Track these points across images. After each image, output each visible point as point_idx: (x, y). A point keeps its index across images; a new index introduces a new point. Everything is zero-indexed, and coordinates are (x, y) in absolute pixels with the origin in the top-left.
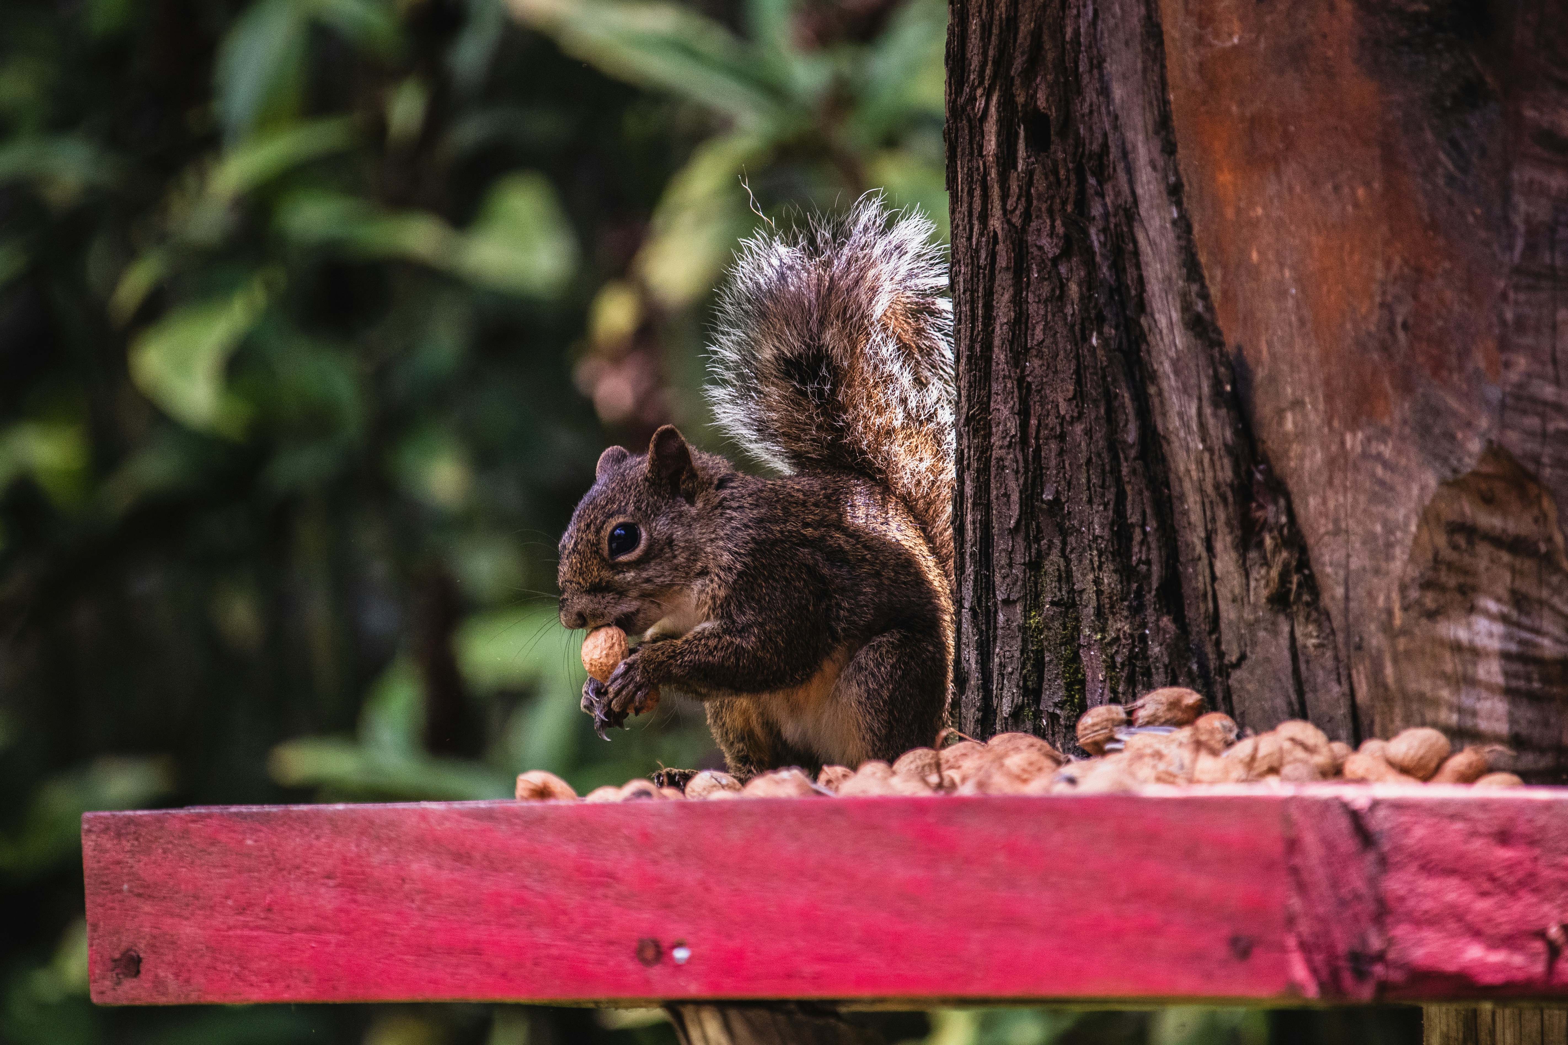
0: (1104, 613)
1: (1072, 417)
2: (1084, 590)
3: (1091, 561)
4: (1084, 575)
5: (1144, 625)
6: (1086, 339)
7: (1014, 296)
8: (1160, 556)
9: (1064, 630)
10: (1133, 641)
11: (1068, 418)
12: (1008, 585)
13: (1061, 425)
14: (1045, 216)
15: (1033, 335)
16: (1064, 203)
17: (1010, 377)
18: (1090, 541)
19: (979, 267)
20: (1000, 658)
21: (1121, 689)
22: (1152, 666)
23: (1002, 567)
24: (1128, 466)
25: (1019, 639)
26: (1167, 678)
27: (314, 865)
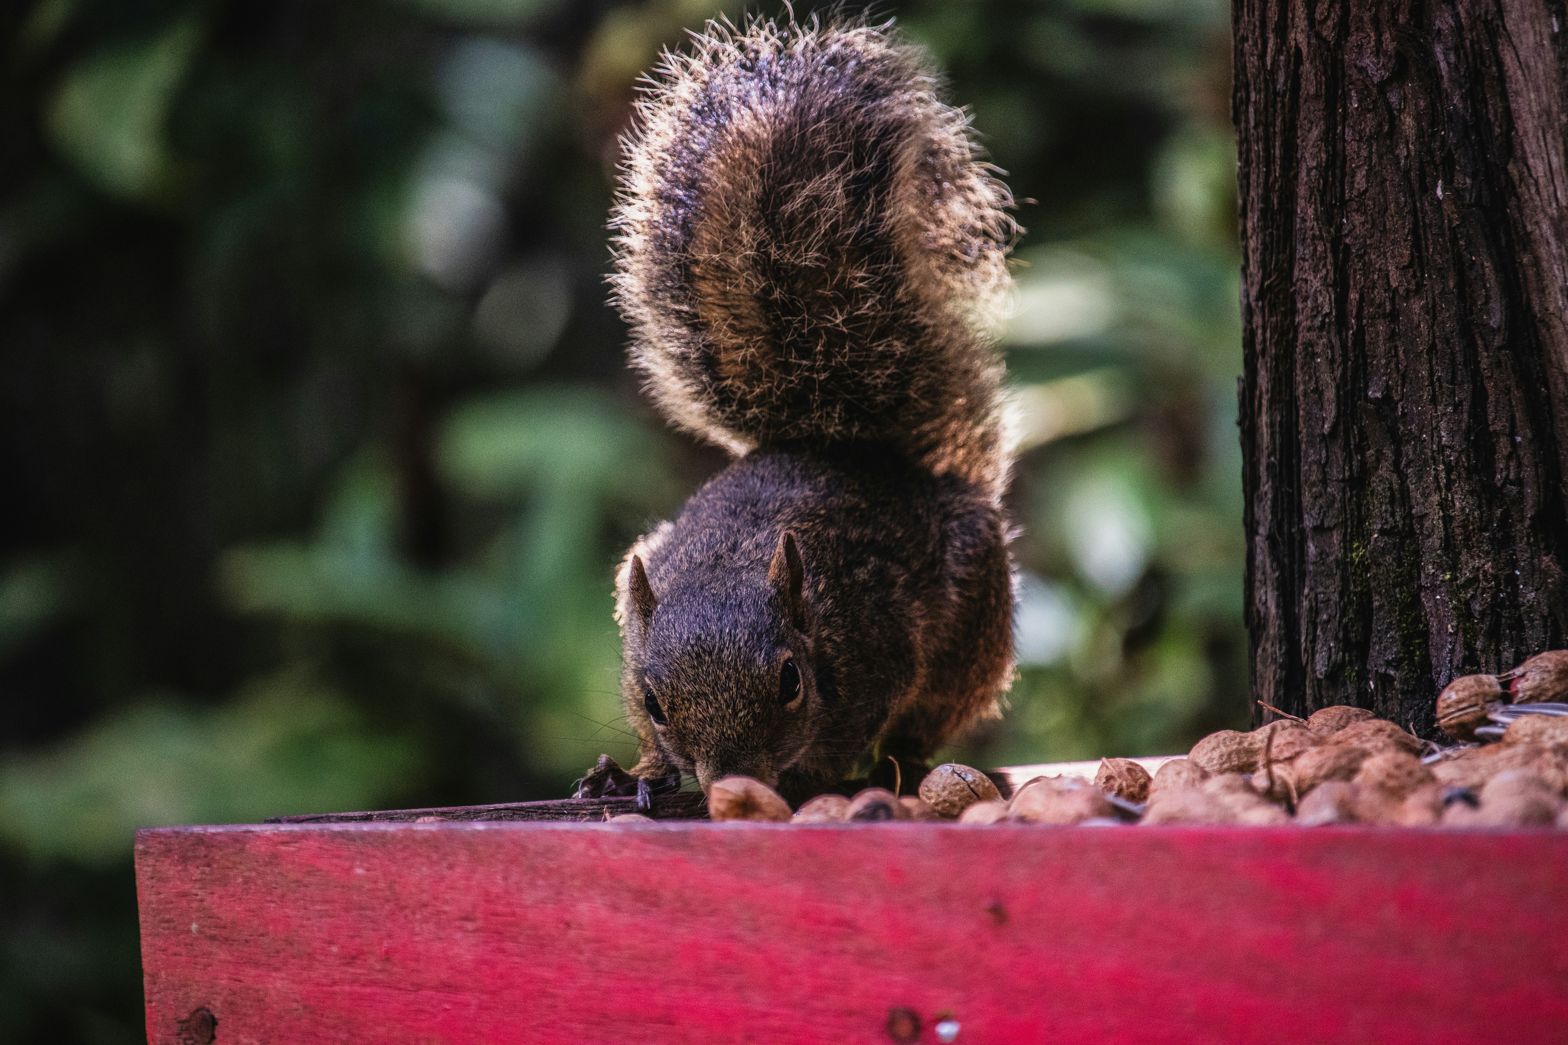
0: (1455, 546)
1: (1407, 290)
2: (1426, 514)
3: (1436, 477)
4: (1426, 496)
5: (1514, 564)
6: (1427, 189)
7: (1326, 132)
8: (1537, 475)
9: (1399, 567)
10: (1498, 585)
11: (1401, 291)
12: (1321, 507)
13: (1392, 300)
14: (1368, 28)
15: (1353, 182)
16: (1394, 11)
17: (1321, 238)
18: (1433, 452)
19: (1276, 94)
20: (1310, 601)
21: (1479, 645)
22: (1525, 617)
23: (1313, 484)
24: (1488, 357)
25: (1338, 578)
26: (1546, 633)
27: (446, 902)
